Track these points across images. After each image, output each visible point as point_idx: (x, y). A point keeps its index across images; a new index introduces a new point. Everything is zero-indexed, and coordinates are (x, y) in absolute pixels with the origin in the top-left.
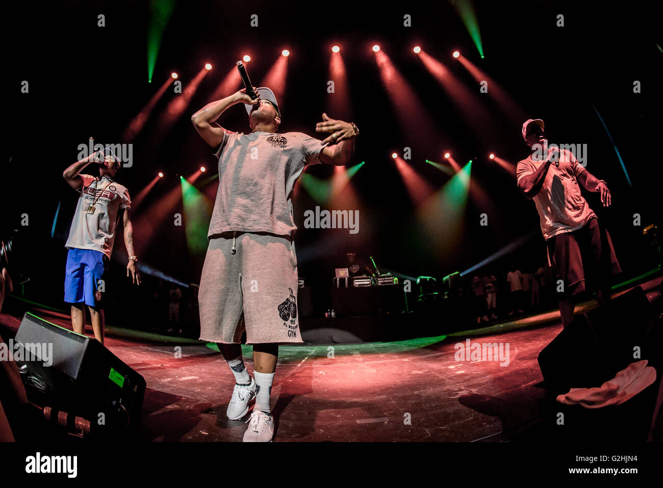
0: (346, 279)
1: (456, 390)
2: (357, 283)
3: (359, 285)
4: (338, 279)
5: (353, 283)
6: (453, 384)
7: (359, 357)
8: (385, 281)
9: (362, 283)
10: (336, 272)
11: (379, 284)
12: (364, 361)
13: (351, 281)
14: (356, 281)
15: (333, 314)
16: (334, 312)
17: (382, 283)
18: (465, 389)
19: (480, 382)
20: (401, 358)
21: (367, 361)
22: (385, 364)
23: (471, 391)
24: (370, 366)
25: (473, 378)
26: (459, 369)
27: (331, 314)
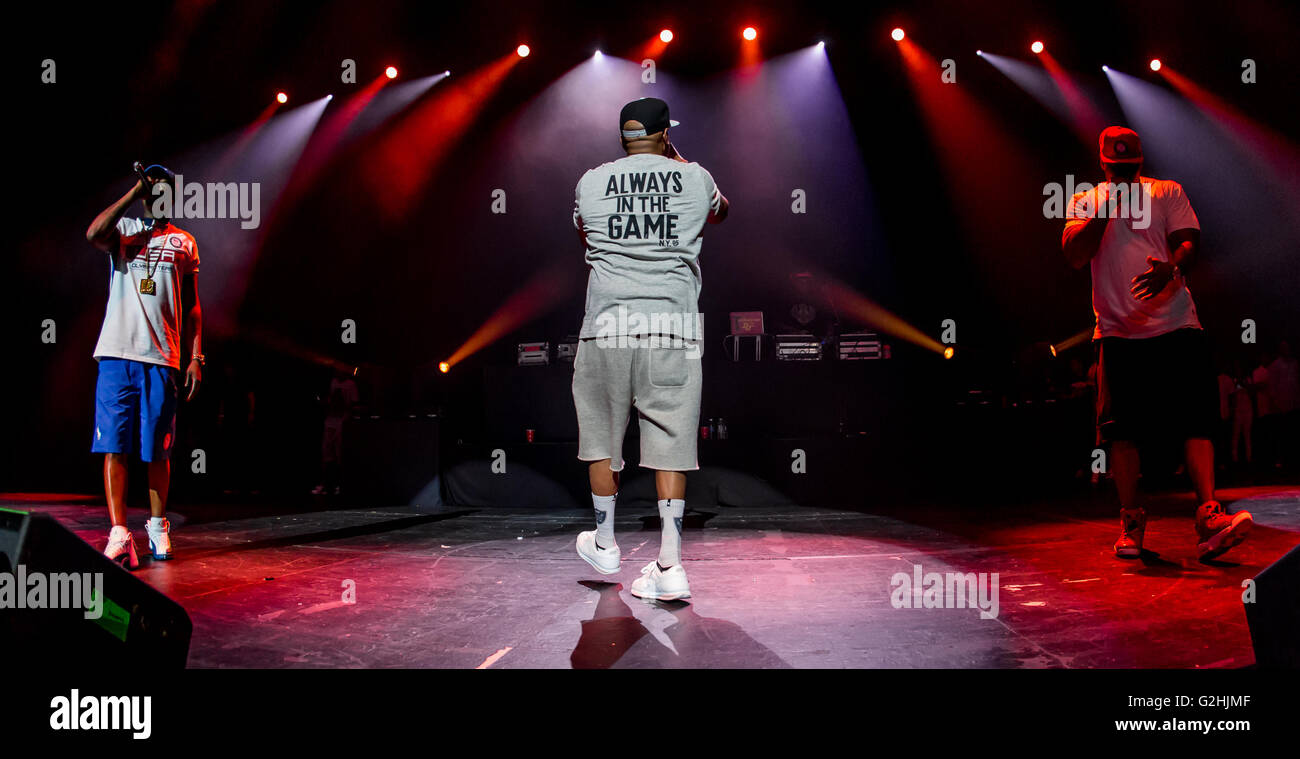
0: (758, 339)
1: (1017, 651)
2: (787, 350)
3: (790, 356)
4: (737, 339)
5: (775, 351)
6: (1012, 635)
7: (780, 544)
8: (859, 350)
9: (798, 351)
10: (733, 320)
11: (843, 357)
12: (790, 553)
13: (770, 346)
14: (781, 344)
15: (721, 429)
16: (724, 424)
17: (850, 355)
18: (1041, 652)
19: (1084, 639)
20: (886, 552)
21: (798, 554)
22: (841, 565)
23: (1056, 661)
24: (802, 567)
25: (1065, 624)
26: (1032, 596)
27: (716, 428)
